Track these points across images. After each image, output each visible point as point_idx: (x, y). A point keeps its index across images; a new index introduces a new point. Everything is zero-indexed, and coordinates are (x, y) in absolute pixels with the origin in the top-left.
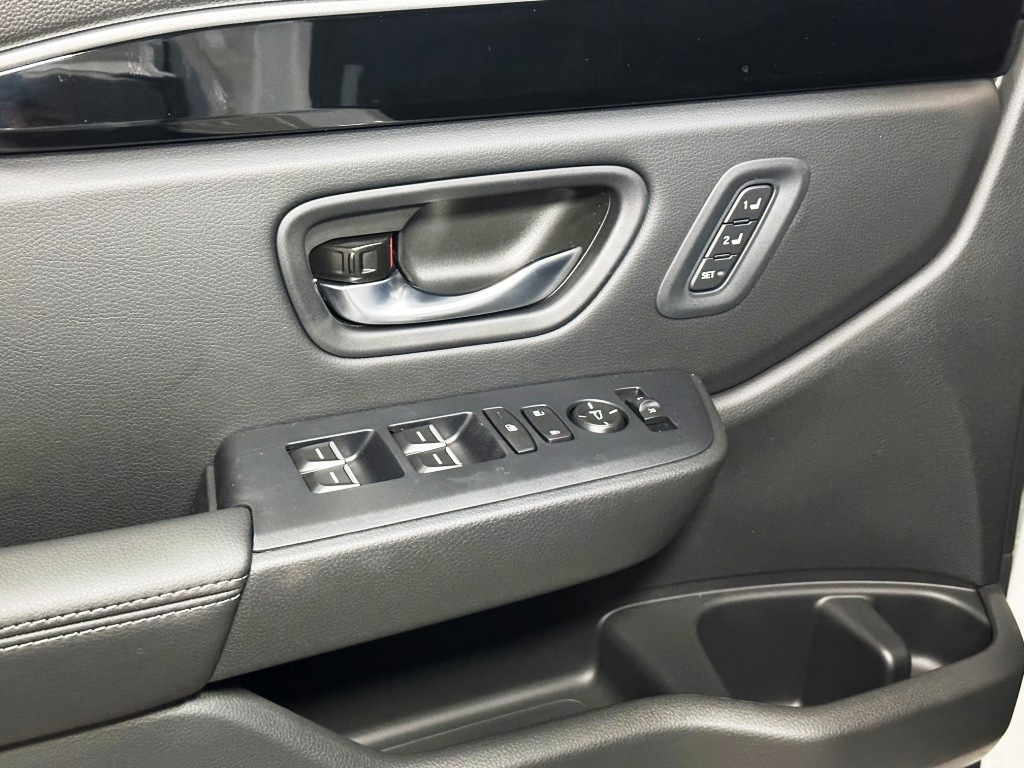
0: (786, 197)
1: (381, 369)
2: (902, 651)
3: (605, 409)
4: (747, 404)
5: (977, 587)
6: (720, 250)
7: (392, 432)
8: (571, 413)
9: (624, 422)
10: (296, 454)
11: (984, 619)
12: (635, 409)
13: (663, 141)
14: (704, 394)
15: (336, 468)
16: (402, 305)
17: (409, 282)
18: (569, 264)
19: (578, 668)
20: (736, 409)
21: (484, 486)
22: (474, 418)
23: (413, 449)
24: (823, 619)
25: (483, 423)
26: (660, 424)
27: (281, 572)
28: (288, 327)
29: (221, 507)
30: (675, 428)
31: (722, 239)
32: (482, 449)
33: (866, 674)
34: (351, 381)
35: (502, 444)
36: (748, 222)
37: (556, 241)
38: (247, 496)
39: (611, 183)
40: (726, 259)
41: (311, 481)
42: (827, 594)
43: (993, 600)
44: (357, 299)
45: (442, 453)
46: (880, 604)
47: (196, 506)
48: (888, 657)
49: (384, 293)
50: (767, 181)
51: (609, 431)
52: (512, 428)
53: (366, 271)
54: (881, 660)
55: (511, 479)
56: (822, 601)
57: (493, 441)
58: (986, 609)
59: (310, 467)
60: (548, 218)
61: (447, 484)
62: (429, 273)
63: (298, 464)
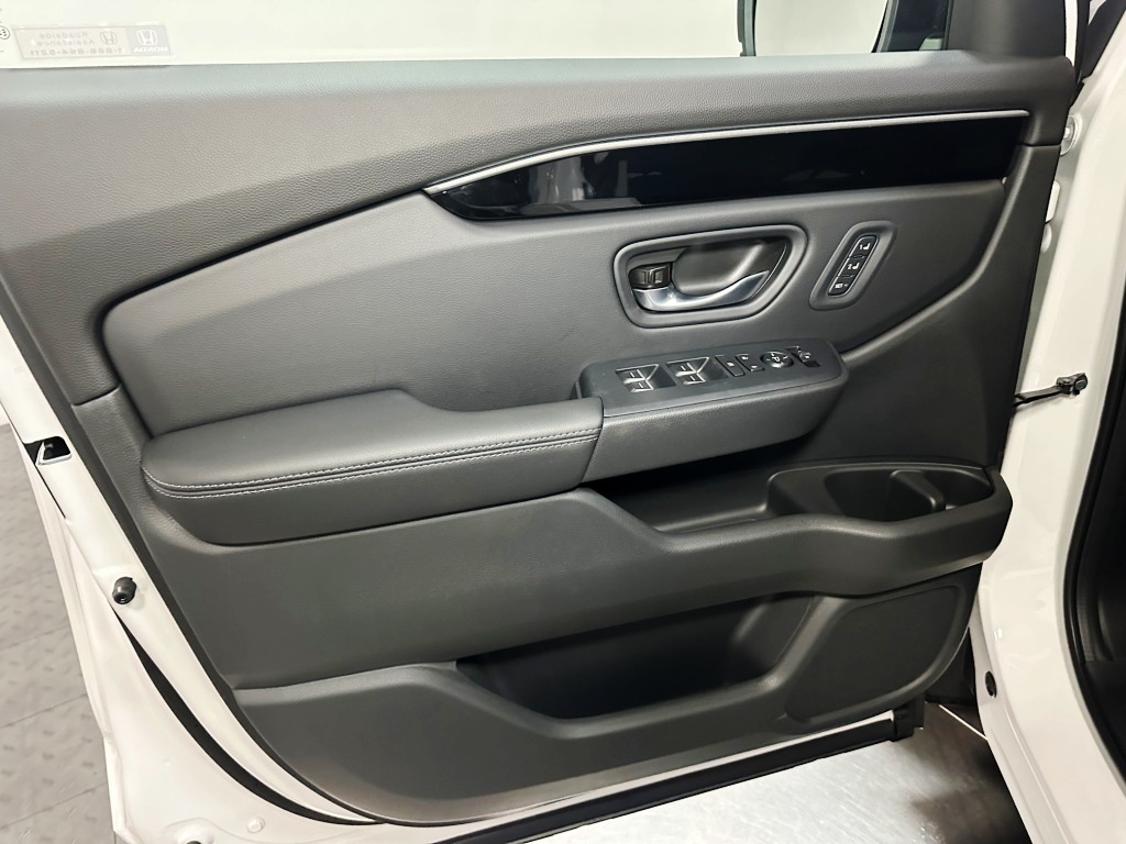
0: (883, 243)
1: (663, 334)
2: (941, 499)
3: (781, 357)
4: (858, 359)
5: (983, 467)
6: (846, 272)
7: (669, 366)
8: (762, 358)
9: (791, 363)
10: (621, 375)
11: (988, 483)
12: (798, 357)
13: (817, 211)
14: (836, 353)
15: (641, 381)
16: (673, 302)
17: (676, 290)
18: (763, 279)
19: (758, 503)
20: (853, 361)
21: (718, 391)
22: (710, 360)
23: (680, 374)
24: (895, 481)
25: (715, 362)
26: (810, 364)
27: (618, 427)
28: (617, 311)
29: (583, 397)
30: (819, 365)
31: (847, 266)
32: (715, 375)
33: (918, 508)
34: (647, 341)
35: (726, 371)
36: (862, 257)
37: (756, 266)
38: (598, 392)
39: (787, 235)
40: (849, 277)
41: (630, 386)
42: (896, 470)
43: (993, 474)
44: (651, 298)
45: (695, 376)
46: (928, 475)
47: (573, 396)
48: (933, 501)
49: (664, 296)
50: (873, 234)
51: (783, 367)
52: (731, 364)
53: (657, 282)
54: (930, 503)
55: (733, 388)
56: (894, 473)
57: (721, 371)
58: (989, 478)
59: (629, 381)
60: (753, 253)
61: (698, 390)
62: (684, 288)
63: (623, 379)
